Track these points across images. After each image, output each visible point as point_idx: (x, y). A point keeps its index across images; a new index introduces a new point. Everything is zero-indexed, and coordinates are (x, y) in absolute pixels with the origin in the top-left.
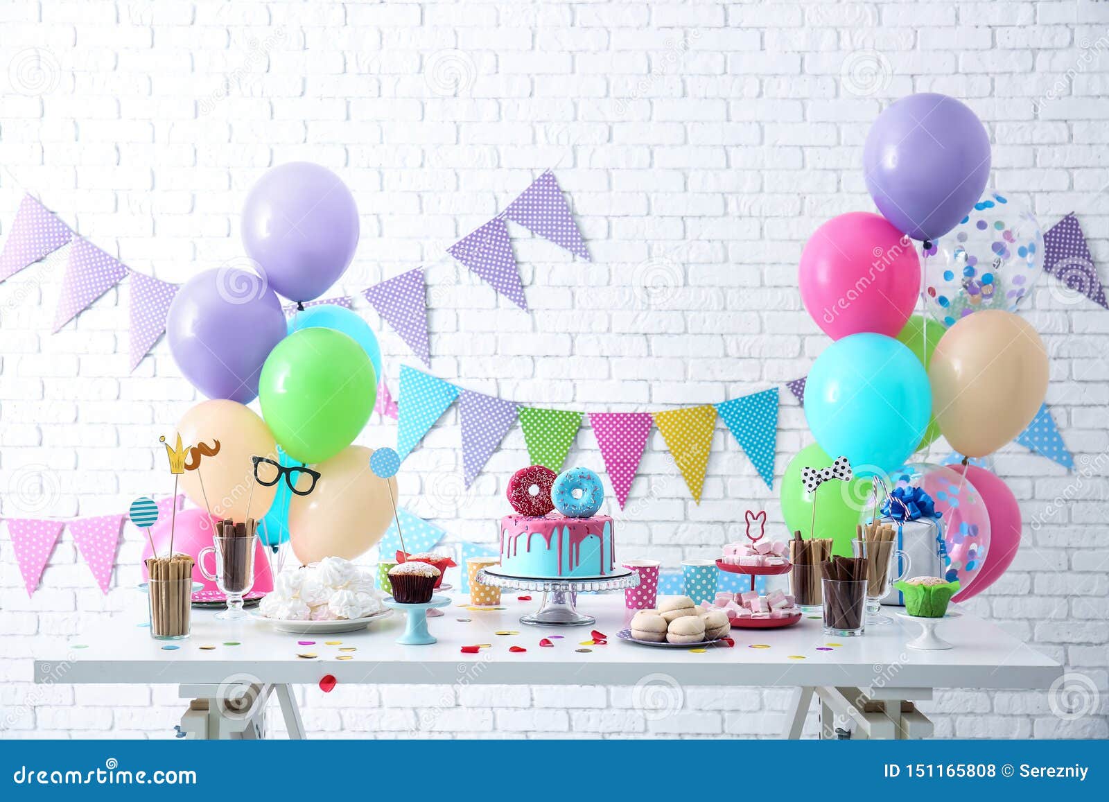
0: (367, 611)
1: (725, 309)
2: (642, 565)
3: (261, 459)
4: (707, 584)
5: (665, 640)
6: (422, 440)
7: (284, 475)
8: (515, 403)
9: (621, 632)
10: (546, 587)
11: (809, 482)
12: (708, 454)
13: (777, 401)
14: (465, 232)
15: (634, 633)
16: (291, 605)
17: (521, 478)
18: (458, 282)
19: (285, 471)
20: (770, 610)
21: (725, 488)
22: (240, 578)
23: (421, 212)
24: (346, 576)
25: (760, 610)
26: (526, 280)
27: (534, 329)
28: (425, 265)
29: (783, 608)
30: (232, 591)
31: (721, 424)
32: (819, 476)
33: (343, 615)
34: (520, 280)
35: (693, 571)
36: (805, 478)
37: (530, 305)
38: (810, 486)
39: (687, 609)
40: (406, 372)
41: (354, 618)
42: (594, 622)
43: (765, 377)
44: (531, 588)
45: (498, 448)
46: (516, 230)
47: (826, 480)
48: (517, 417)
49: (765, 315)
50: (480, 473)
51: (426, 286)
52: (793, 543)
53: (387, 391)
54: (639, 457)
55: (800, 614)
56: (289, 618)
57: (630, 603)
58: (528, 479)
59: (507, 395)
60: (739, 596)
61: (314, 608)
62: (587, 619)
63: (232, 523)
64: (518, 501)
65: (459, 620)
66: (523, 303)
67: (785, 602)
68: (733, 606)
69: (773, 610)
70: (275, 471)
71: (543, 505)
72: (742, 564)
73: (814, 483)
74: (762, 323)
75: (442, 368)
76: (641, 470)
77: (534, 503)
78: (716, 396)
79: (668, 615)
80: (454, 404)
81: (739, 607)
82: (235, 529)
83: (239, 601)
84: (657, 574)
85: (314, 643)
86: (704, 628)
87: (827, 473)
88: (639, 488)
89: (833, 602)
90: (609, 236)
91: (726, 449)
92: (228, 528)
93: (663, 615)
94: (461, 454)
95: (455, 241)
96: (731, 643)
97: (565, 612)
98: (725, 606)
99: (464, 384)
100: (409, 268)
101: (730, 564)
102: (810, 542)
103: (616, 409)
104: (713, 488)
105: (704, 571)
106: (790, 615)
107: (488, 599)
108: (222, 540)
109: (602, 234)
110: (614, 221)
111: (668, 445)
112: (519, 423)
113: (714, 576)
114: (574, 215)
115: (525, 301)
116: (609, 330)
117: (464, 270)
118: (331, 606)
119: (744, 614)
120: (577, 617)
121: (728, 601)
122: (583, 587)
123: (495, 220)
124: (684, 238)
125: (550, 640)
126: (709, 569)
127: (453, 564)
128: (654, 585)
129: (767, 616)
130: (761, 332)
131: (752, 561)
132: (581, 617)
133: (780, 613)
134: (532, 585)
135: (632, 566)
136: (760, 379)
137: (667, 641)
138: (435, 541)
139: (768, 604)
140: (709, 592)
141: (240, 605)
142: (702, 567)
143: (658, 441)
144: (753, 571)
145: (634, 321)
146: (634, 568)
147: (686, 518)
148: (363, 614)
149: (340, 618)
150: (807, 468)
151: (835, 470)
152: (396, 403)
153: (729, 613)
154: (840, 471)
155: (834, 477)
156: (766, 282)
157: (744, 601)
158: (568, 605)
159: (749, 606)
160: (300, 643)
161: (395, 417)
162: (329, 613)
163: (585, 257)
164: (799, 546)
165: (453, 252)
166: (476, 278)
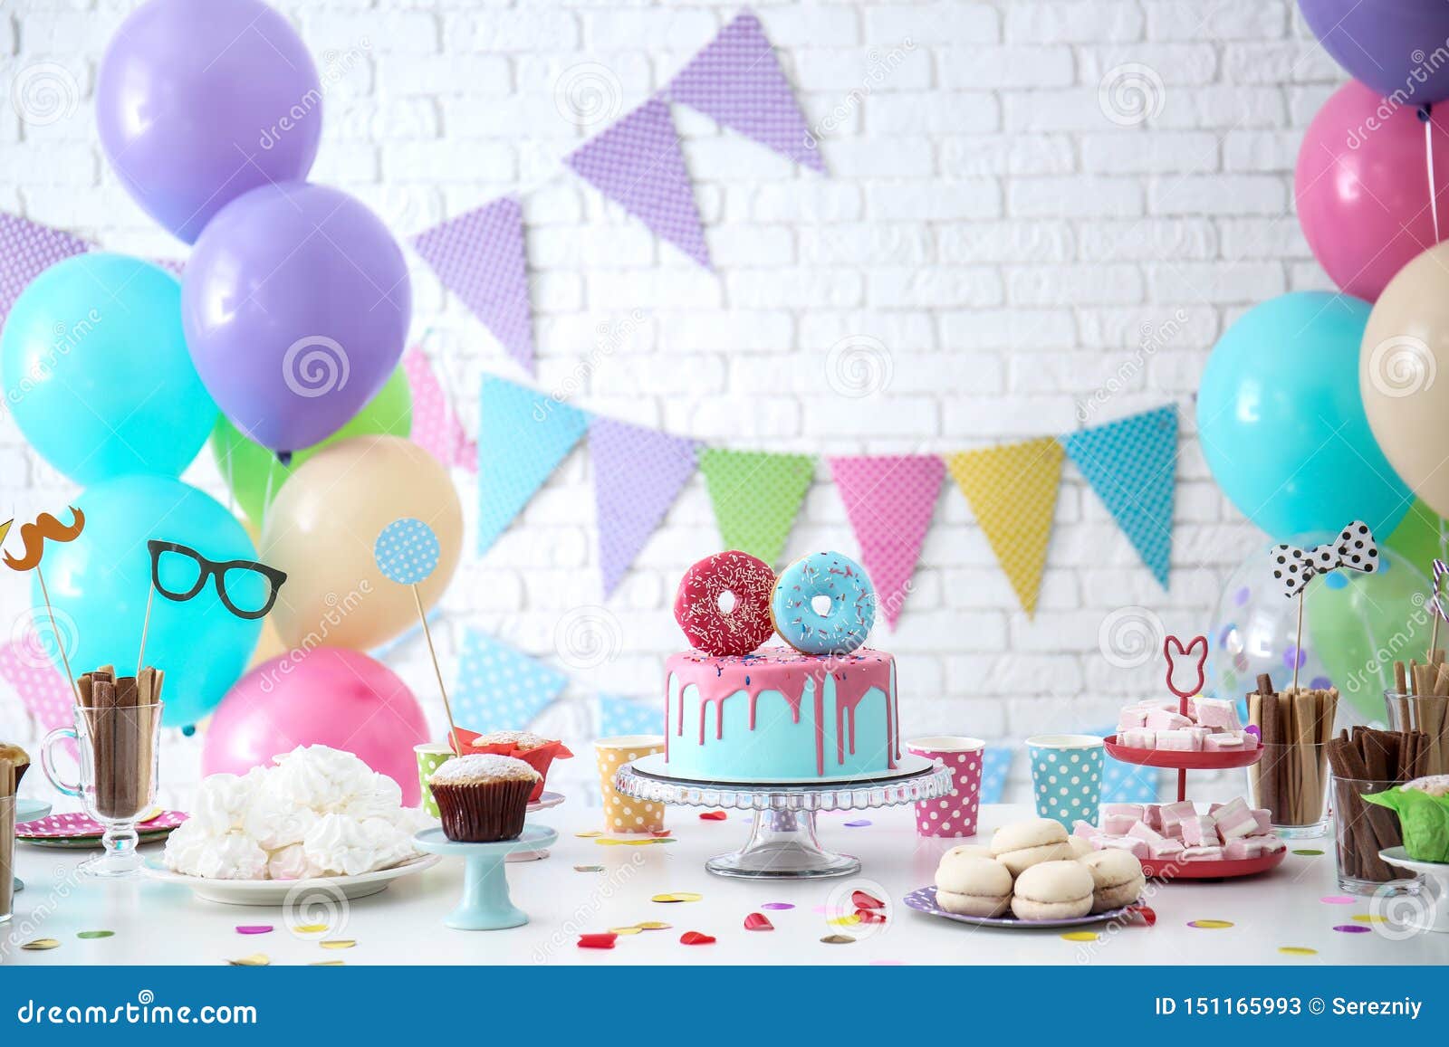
0: (387, 857)
1: (1076, 259)
2: (949, 749)
3: (166, 546)
4: (1081, 785)
5: (1007, 913)
6: (523, 511)
7: (212, 576)
8: (691, 442)
9: (915, 895)
10: (758, 801)
11: (1287, 575)
12: (1049, 528)
13: (1175, 427)
14: (596, 125)
15: (941, 898)
16: (226, 846)
17: (705, 578)
18: (584, 219)
19: (214, 570)
20: (1221, 841)
21: (1080, 589)
22: (129, 789)
23: (514, 90)
24: (340, 784)
25: (1202, 841)
26: (710, 212)
27: (725, 304)
28: (523, 188)
29: (1247, 837)
30: (112, 816)
31: (1072, 472)
32: (1309, 563)
33: (333, 866)
34: (697, 213)
35: (1052, 758)
36: (1279, 567)
37: (718, 258)
38: (1290, 583)
39: (1056, 846)
40: (494, 387)
41: (361, 872)
42: (856, 871)
43: (1152, 383)
44: (725, 802)
45: (662, 521)
46: (690, 121)
47: (1323, 571)
48: (696, 466)
49: (1151, 270)
50: (630, 569)
51: (525, 230)
52: (1255, 699)
53: (456, 420)
54: (923, 536)
55: (1283, 849)
56: (221, 876)
57: (926, 826)
58: (719, 579)
59: (678, 425)
60: (1154, 812)
61: (274, 853)
62: (844, 862)
63: (109, 679)
64: (703, 625)
65: (578, 869)
66: (703, 257)
67: (1251, 825)
68: (1142, 833)
69: (1229, 841)
70: (195, 569)
71: (750, 632)
72: (1162, 746)
73: (1298, 578)
74: (1144, 285)
75: (555, 378)
76: (925, 559)
77: (733, 629)
78: (1061, 423)
79: (1015, 859)
80: (580, 444)
81: (1156, 836)
82: (115, 692)
83: (128, 837)
84: (979, 766)
85: (269, 929)
86: (1092, 887)
87: (1326, 557)
88: (923, 591)
89: (1358, 824)
90: (860, 129)
91: (1081, 518)
92: (100, 689)
93: (1002, 859)
94: (594, 534)
95: (577, 144)
96: (1151, 918)
97: (797, 849)
98: (1126, 832)
99: (599, 405)
100: (491, 194)
101: (1138, 746)
102: (1291, 697)
103: (878, 449)
104: (1057, 588)
105: (1075, 759)
106: (1262, 850)
107: (640, 821)
108: (91, 713)
109: (846, 126)
110: (871, 101)
111: (976, 512)
112: (701, 477)
113: (1095, 768)
114: (794, 91)
115: (706, 253)
116: (862, 303)
117: (594, 196)
118: (310, 850)
119: (1167, 850)
120: (822, 859)
121: (1131, 823)
122: (835, 801)
123: (650, 103)
124: (1000, 129)
125: (767, 914)
126: (1084, 754)
127: (565, 753)
128: (973, 787)
129: (1215, 853)
130: (1144, 300)
131: (1181, 739)
132: (832, 859)
133: (1245, 849)
134: (728, 796)
135: (928, 750)
136: (1144, 387)
137: (1014, 917)
138: (550, 694)
139: (1217, 828)
140: (1086, 801)
141: (129, 846)
142: (1071, 751)
143: (957, 505)
144: (1183, 762)
145: (910, 284)
146: (934, 755)
147: (1009, 646)
148: (376, 863)
149: (329, 873)
150: (1284, 547)
151: (1343, 551)
152: (474, 445)
153: (1136, 850)
154: (1353, 551)
155: (1339, 564)
156: (1153, 208)
157: (1167, 822)
158: (801, 834)
159: (1176, 832)
160: (243, 930)
161: (473, 469)
162: (306, 864)
163: (818, 168)
164: (1269, 704)
165: (574, 164)
166: (617, 211)
